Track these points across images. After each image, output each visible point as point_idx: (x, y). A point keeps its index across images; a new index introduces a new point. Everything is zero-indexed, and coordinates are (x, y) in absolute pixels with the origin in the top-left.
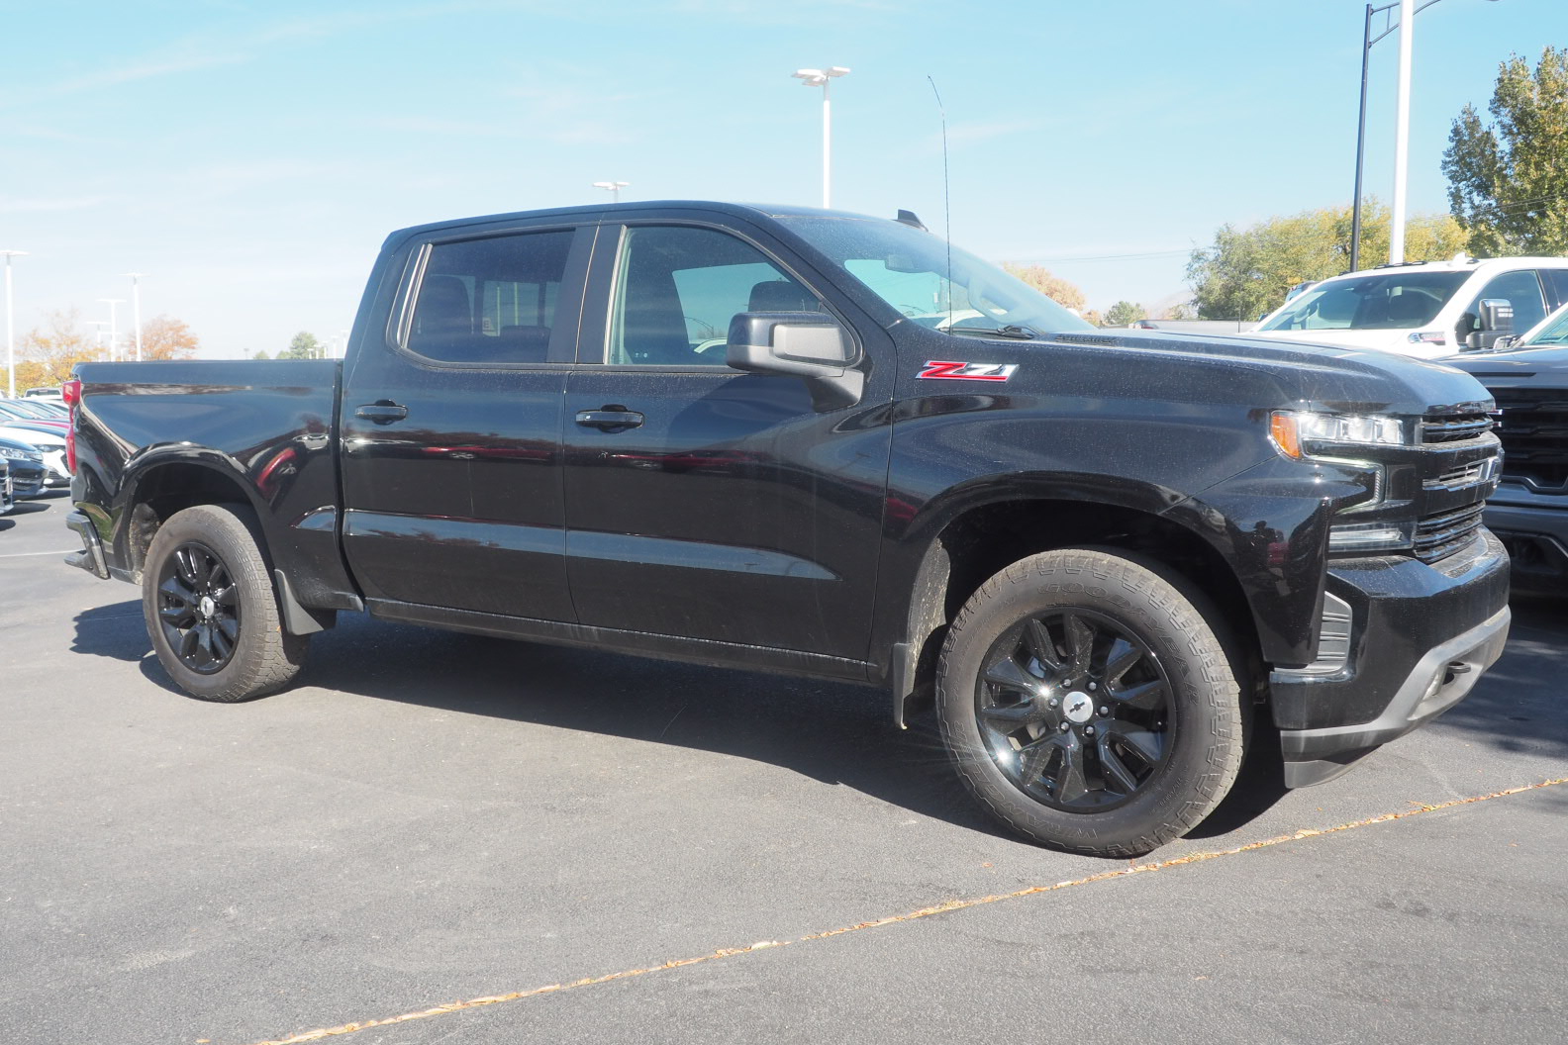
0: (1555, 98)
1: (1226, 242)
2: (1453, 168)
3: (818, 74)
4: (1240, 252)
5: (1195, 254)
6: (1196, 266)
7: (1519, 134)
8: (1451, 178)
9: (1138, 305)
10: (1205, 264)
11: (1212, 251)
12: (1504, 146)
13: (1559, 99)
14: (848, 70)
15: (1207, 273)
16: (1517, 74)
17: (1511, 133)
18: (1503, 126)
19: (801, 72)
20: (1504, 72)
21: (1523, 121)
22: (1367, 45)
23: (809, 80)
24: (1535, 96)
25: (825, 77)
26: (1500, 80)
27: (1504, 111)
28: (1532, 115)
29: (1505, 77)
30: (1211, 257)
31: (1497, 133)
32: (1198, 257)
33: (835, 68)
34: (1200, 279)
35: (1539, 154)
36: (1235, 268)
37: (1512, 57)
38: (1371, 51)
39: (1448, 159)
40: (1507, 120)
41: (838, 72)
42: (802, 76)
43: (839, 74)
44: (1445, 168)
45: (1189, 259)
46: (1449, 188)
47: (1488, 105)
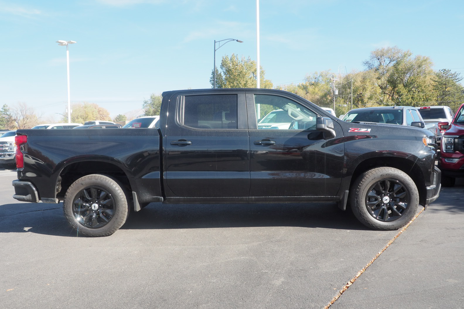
0: (235, 66)
1: (153, 98)
2: (213, 82)
3: (65, 42)
4: (157, 101)
5: (145, 101)
6: (145, 105)
7: (227, 74)
8: (212, 84)
9: (124, 116)
10: (148, 104)
11: (150, 101)
12: (224, 77)
13: (236, 66)
14: (76, 42)
15: (148, 107)
16: (226, 59)
17: (225, 74)
18: (224, 72)
19: (59, 41)
20: (223, 59)
21: (228, 71)
22: (215, 51)
23: (61, 44)
24: (231, 65)
25: (67, 44)
26: (223, 61)
27: (224, 68)
28: (230, 70)
29: (224, 60)
30: (149, 103)
31: (222, 74)
32: (146, 103)
33: (72, 41)
34: (147, 108)
35: (233, 80)
36: (156, 106)
37: (225, 55)
38: (216, 52)
39: (211, 80)
40: (225, 71)
41: (72, 42)
42: (60, 42)
43: (72, 43)
44: (210, 82)
45: (143, 103)
46: (212, 87)
47: (220, 67)
